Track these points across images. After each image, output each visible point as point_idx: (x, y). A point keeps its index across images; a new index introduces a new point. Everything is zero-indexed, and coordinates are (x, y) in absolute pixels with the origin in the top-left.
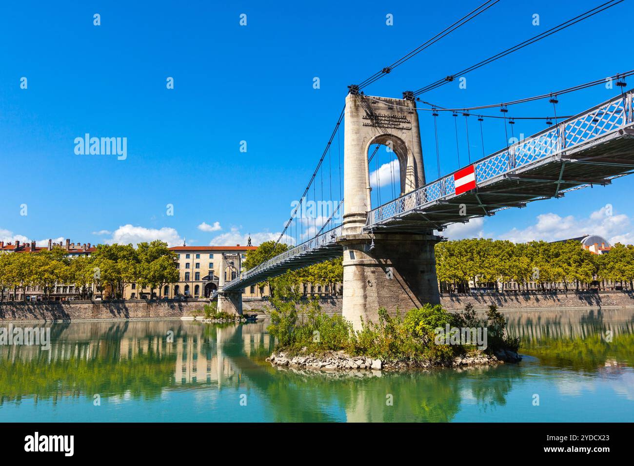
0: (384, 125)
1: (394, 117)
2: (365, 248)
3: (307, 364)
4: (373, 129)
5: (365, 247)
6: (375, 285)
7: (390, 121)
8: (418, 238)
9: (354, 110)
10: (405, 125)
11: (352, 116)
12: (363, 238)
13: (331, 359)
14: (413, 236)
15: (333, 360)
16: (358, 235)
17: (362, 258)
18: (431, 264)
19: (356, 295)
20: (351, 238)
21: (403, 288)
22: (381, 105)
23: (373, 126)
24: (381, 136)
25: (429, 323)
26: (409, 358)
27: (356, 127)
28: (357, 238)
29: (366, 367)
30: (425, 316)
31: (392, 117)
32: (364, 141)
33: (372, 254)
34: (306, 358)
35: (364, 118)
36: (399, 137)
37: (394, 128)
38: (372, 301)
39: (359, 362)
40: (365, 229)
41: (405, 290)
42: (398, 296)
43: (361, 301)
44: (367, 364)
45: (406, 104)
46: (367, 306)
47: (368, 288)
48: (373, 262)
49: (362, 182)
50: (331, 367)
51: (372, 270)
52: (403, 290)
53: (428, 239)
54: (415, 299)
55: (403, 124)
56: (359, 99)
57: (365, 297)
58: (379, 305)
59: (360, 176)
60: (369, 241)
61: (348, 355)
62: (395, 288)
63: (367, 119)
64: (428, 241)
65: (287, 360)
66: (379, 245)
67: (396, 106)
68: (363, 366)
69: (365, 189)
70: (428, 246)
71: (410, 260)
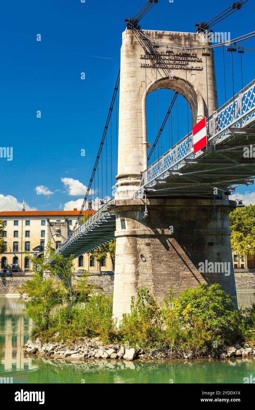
0: (168, 66)
1: (181, 55)
2: (138, 216)
3: (55, 353)
4: (154, 71)
5: (138, 214)
6: (149, 259)
7: (176, 60)
8: (205, 203)
9: (130, 48)
10: (195, 65)
11: (128, 56)
12: (135, 204)
13: (81, 347)
14: (199, 201)
15: (82, 348)
16: (130, 200)
17: (134, 228)
18: (222, 235)
19: (126, 271)
20: (121, 204)
21: (185, 264)
22: (165, 41)
23: (154, 67)
24: (163, 79)
25: (198, 306)
26: (168, 347)
27: (132, 69)
28: (127, 204)
29: (118, 357)
30: (196, 297)
31: (177, 55)
32: (141, 86)
33: (147, 222)
34: (55, 345)
35: (142, 58)
36: (186, 80)
37: (181, 68)
38: (145, 279)
39: (110, 351)
41: (187, 266)
42: (178, 273)
43: (132, 279)
44: (119, 354)
46: (139, 285)
47: (141, 263)
48: (148, 233)
49: (137, 136)
50: (76, 357)
51: (147, 242)
52: (185, 266)
55: (193, 63)
56: (137, 35)
57: (137, 274)
58: (154, 284)
59: (133, 129)
60: (143, 207)
61: (101, 343)
62: (176, 263)
63: (147, 59)
64: (218, 206)
65: (37, 347)
66: (155, 212)
67: (185, 42)
68: (114, 356)
69: (140, 145)
70: (219, 213)
71: (195, 230)
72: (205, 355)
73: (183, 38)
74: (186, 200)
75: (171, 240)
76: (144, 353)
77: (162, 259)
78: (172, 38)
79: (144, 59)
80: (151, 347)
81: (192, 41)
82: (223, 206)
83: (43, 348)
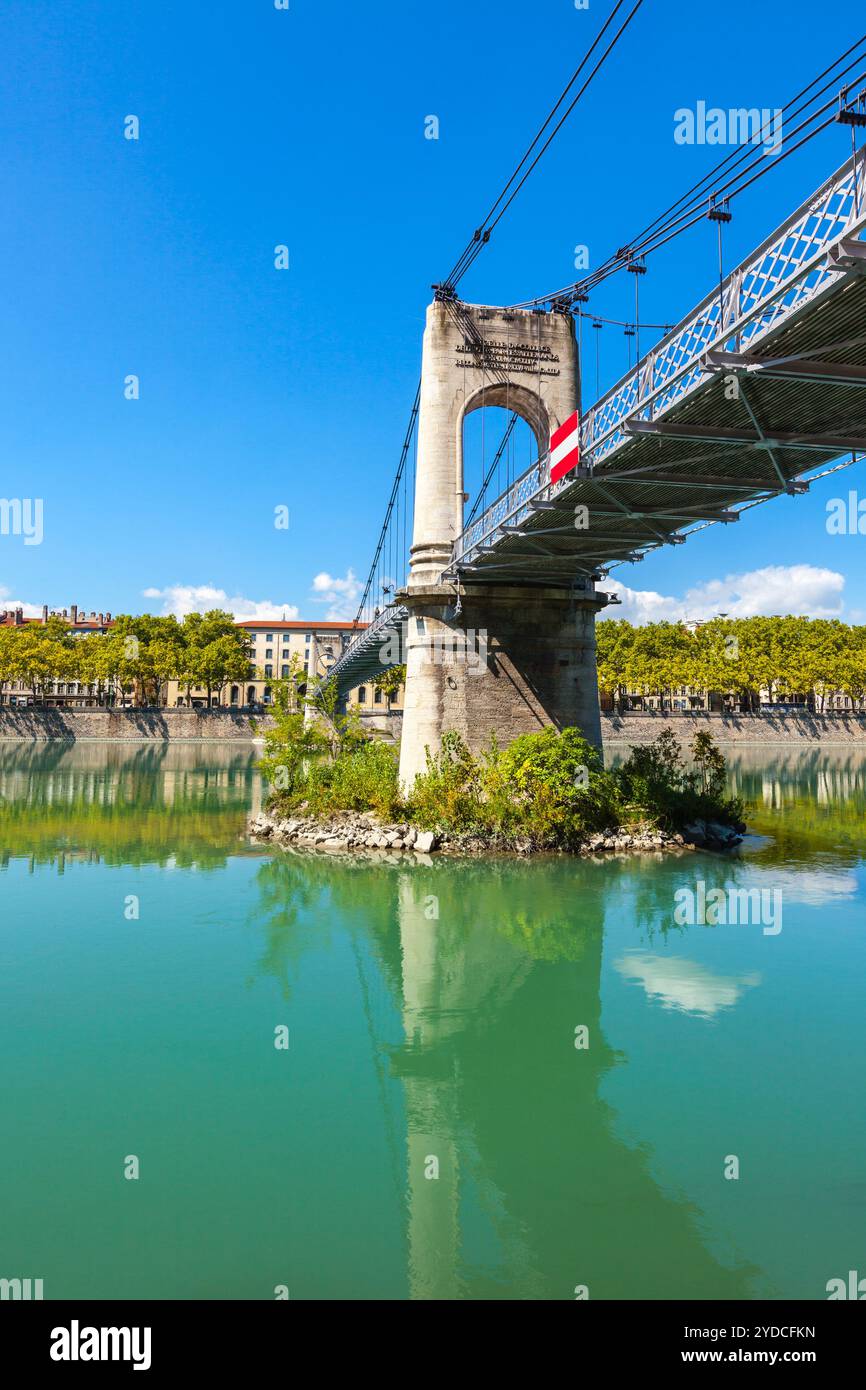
0: (503, 365)
1: (523, 348)
2: (445, 614)
3: (300, 835)
4: (478, 373)
5: (445, 610)
6: (461, 686)
7: (515, 356)
8: (557, 594)
9: (439, 334)
10: (546, 366)
11: (435, 347)
12: (440, 593)
13: (342, 828)
14: (547, 590)
15: (345, 829)
16: (432, 586)
18: (581, 649)
19: (424, 704)
20: (417, 593)
21: (521, 694)
22: (498, 322)
23: (479, 366)
24: (494, 387)
25: (542, 764)
26: (490, 832)
27: (441, 368)
28: (428, 593)
29: (404, 846)
30: (539, 749)
31: (518, 348)
32: (457, 397)
33: (460, 624)
34: (300, 823)
35: (458, 351)
36: (532, 389)
37: (523, 371)
38: (454, 717)
39: (392, 836)
40: (444, 576)
41: (524, 698)
42: (509, 710)
43: (432, 717)
44: (407, 840)
45: (552, 322)
46: (444, 727)
47: (448, 691)
49: (446, 479)
50: (334, 844)
52: (520, 698)
53: (576, 597)
54: (544, 716)
55: (543, 362)
56: (452, 310)
57: (441, 709)
58: (469, 726)
59: (440, 469)
60: (453, 598)
61: (377, 821)
62: (505, 693)
63: (467, 352)
64: (578, 602)
65: (271, 825)
66: (474, 608)
67: (531, 326)
68: (398, 844)
69: (452, 496)
70: (579, 613)
71: (540, 639)
72: (551, 846)
73: (528, 320)
74: (527, 589)
75: (498, 655)
76: (448, 840)
77: (483, 685)
78: (509, 318)
79: (462, 352)
80: (462, 831)
81: (544, 325)
82: (586, 600)
83: (281, 827)
